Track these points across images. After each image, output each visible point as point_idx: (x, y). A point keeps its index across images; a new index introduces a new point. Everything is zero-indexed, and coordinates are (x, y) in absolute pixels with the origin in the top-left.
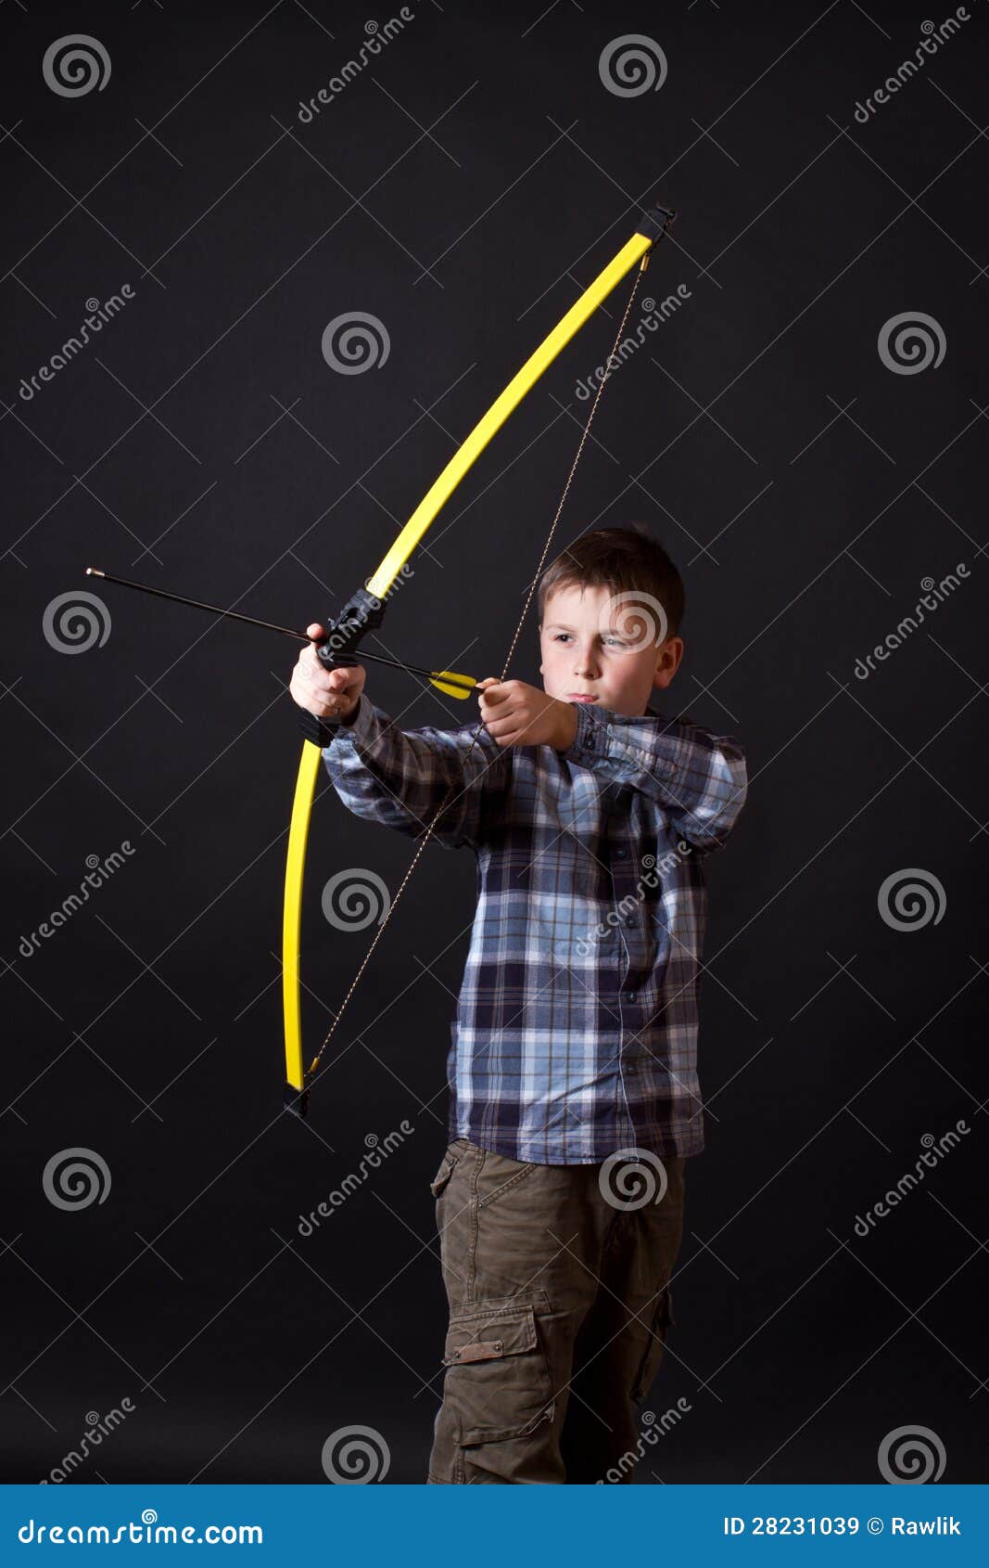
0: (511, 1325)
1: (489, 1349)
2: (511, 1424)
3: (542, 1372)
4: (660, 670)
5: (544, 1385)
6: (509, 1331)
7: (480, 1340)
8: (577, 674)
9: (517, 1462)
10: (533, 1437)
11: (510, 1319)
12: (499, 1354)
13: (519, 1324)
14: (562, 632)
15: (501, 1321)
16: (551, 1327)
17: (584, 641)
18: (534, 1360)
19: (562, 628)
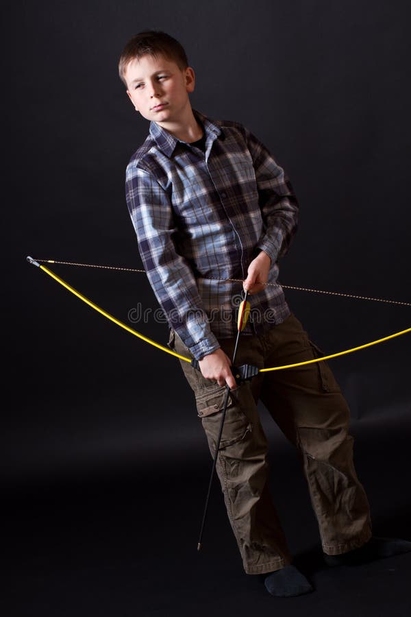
0: (219, 397)
1: (213, 409)
2: (232, 437)
3: (239, 413)
4: (187, 84)
5: (242, 418)
6: (219, 399)
7: (208, 406)
8: (152, 97)
9: (241, 452)
10: (244, 441)
11: (217, 394)
12: (217, 410)
13: (222, 395)
14: (137, 84)
15: (214, 396)
16: (237, 393)
17: (148, 83)
18: (233, 409)
19: (136, 81)
